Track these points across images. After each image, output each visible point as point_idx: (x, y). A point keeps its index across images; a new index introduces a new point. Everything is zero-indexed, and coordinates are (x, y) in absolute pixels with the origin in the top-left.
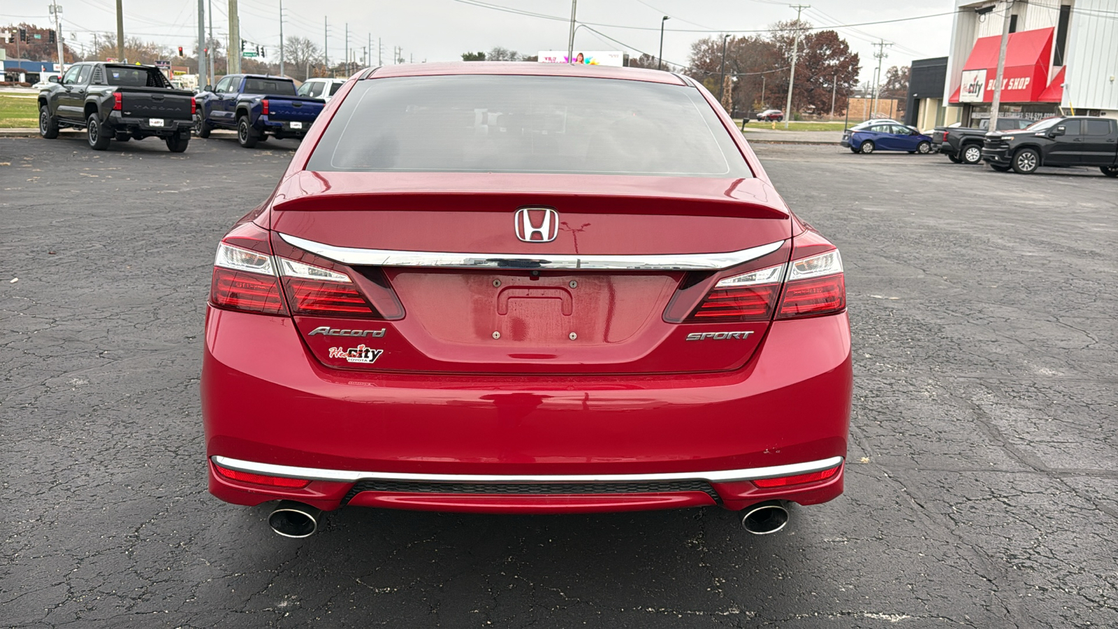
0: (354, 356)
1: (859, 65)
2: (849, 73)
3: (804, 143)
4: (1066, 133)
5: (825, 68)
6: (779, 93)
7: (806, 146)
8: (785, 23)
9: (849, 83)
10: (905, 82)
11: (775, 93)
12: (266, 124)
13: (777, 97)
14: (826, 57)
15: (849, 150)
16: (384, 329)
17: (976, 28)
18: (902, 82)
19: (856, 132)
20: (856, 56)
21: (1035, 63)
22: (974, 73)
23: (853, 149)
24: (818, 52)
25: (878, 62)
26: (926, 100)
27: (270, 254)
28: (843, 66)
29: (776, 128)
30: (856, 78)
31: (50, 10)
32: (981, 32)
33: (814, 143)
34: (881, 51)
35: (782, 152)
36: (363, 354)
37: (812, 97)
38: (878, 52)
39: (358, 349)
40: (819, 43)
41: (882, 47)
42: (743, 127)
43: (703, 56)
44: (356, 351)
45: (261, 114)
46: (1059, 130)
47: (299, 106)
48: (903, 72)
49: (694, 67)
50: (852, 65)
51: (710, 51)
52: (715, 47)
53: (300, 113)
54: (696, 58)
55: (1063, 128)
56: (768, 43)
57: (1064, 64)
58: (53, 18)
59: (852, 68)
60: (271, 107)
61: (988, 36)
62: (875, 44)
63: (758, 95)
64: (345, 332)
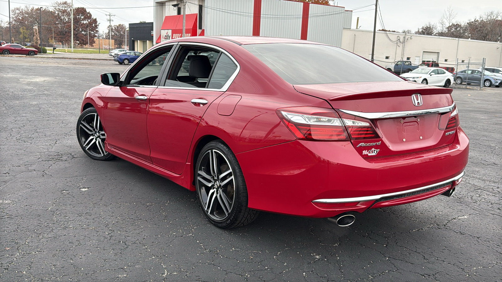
0: (371, 153)
1: (98, 24)
2: (93, 27)
3: (93, 59)
4: (214, 57)
5: (82, 25)
6: (61, 35)
7: (93, 60)
8: (60, 3)
9: (94, 32)
10: (116, 32)
11: (59, 35)
13: (60, 37)
14: (81, 19)
15: (117, 63)
16: (380, 142)
17: (163, 11)
18: (115, 32)
19: (120, 55)
20: (96, 19)
21: (192, 28)
22: (166, 31)
23: (119, 62)
24: (78, 17)
25: (109, 23)
26: (137, 41)
27: (339, 118)
28: (90, 24)
29: (68, 52)
30: (97, 29)
32: (166, 13)
33: (97, 59)
34: (110, 18)
35: (86, 64)
36: (373, 152)
37: (77, 37)
38: (109, 19)
39: (372, 150)
40: (78, 13)
41: (110, 17)
42: (53, 51)
43: (18, 16)
44: (371, 151)
46: (211, 56)
48: (114, 27)
49: (13, 21)
50: (94, 23)
51: (21, 13)
52: (24, 12)
54: (14, 17)
55: (212, 55)
56: (52, 11)
57: (203, 28)
59: (94, 25)
61: (170, 15)
62: (107, 15)
63: (51, 36)
64: (369, 144)
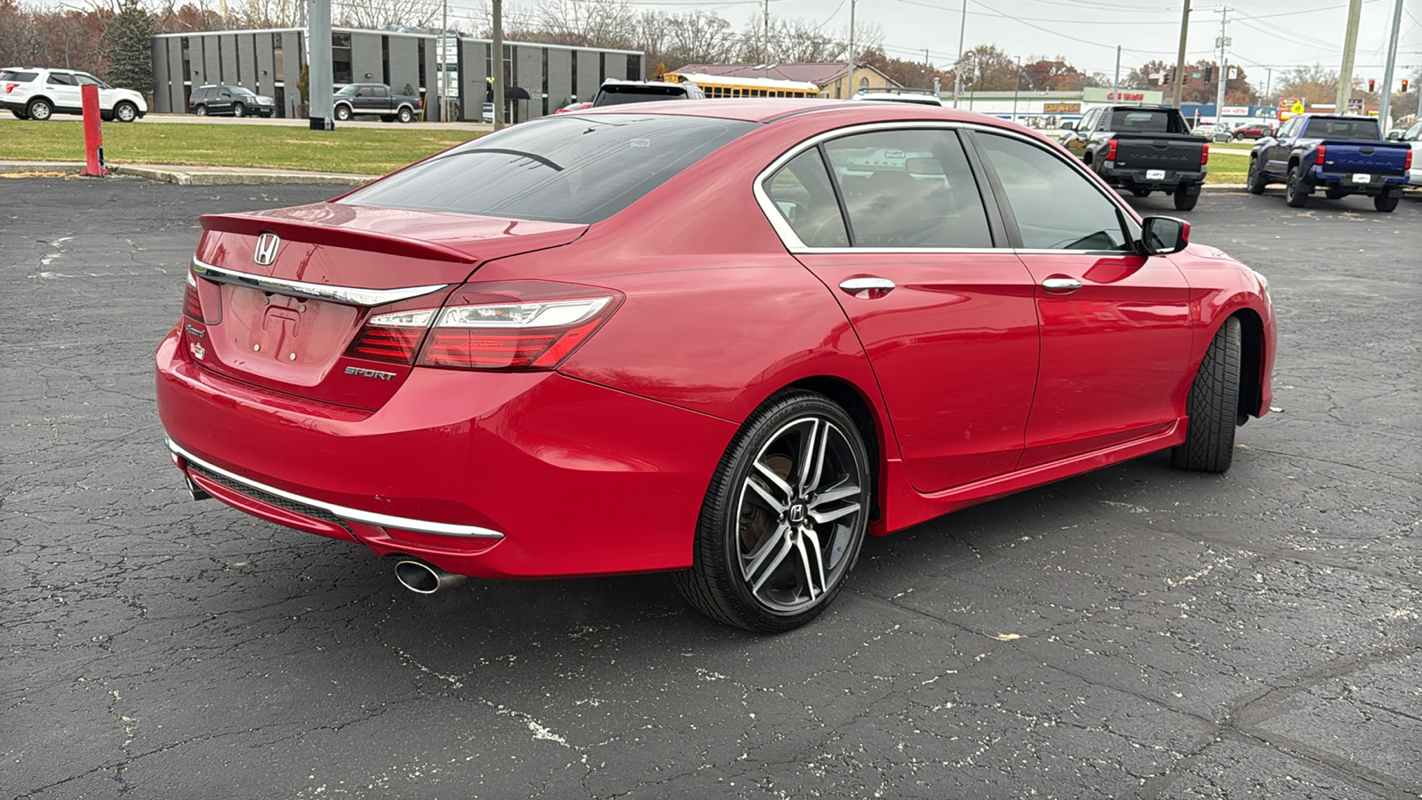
12: (1319, 176)
31: (1217, 43)
45: (1314, 164)
47: (1369, 153)
53: (1370, 163)
58: (1218, 53)
60: (1328, 155)
